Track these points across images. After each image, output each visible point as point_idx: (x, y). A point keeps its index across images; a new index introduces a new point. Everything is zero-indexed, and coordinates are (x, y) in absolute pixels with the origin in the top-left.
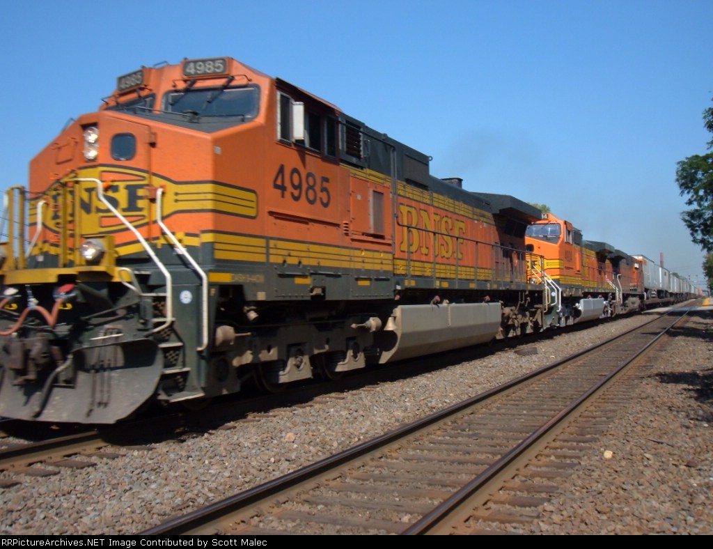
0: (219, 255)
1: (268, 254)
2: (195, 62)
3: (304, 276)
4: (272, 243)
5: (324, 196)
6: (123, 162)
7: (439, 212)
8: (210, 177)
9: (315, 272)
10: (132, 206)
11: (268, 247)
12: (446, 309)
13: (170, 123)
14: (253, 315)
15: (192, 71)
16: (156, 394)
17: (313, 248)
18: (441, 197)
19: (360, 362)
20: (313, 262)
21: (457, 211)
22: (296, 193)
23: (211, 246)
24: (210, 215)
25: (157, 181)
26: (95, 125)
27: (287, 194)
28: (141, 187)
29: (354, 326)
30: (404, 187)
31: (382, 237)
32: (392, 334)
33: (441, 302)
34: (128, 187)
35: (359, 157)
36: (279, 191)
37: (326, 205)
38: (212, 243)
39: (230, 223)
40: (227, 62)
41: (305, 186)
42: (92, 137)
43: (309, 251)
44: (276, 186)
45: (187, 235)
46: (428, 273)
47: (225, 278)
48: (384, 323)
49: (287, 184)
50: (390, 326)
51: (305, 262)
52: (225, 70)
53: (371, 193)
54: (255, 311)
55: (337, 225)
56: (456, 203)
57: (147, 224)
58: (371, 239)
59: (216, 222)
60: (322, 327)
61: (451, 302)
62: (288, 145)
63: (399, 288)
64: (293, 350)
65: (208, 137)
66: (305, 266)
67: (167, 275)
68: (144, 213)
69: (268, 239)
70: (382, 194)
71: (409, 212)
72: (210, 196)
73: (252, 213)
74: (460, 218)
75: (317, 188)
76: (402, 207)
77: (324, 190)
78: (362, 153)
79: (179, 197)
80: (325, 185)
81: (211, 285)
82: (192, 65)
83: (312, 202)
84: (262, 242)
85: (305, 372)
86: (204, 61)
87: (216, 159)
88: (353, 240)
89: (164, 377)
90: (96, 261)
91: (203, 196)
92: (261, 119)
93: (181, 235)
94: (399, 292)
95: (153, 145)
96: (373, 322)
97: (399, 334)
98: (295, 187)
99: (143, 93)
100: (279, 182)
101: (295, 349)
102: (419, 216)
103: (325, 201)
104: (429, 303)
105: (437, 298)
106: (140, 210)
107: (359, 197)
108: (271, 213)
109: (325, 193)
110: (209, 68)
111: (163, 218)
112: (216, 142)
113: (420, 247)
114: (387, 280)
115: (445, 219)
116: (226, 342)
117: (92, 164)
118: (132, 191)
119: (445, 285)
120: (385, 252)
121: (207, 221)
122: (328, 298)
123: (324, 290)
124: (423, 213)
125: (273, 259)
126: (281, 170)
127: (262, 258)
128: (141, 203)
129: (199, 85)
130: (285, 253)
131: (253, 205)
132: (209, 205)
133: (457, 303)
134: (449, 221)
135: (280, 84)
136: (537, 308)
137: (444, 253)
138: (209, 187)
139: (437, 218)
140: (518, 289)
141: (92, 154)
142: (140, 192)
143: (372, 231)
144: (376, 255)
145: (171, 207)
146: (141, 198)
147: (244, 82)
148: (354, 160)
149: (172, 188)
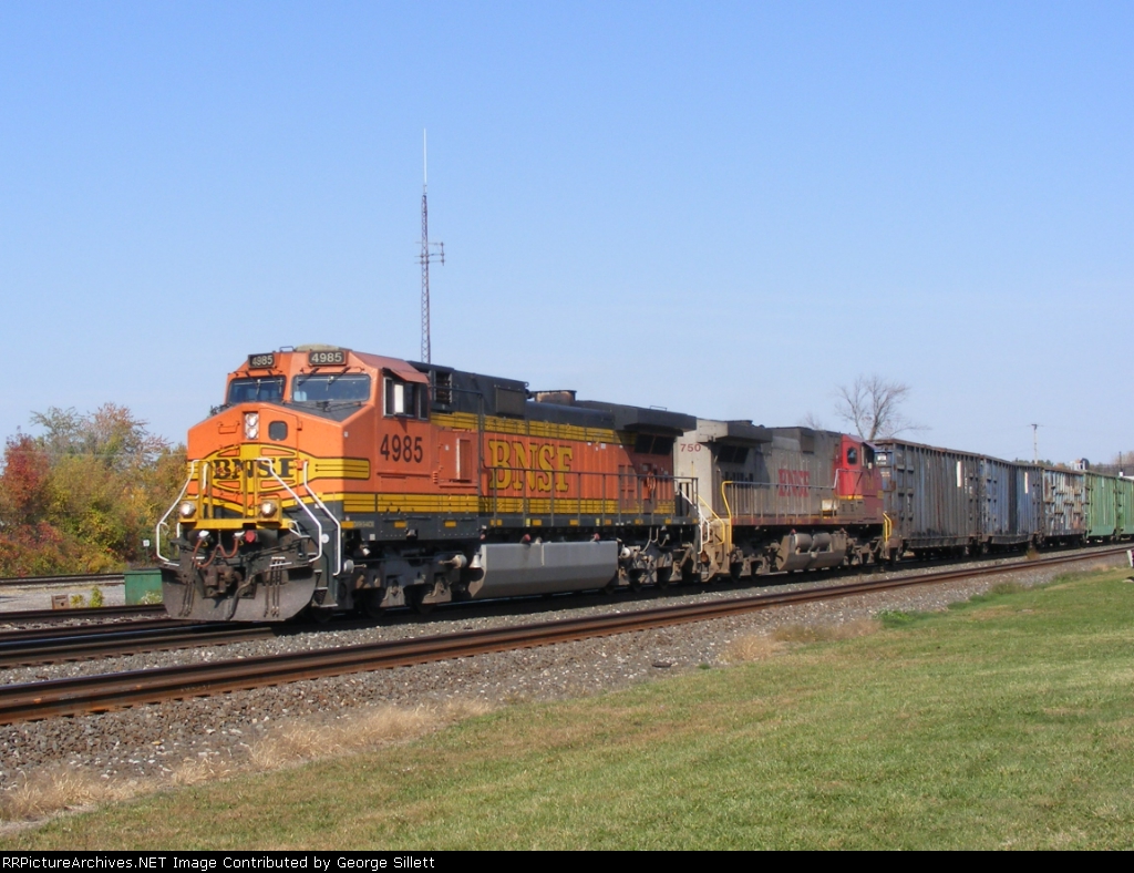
0: (347, 509)
1: (376, 505)
2: (319, 353)
3: (402, 521)
4: (379, 496)
5: (417, 453)
6: (278, 441)
7: (537, 441)
8: (341, 454)
9: (411, 517)
10: (285, 473)
11: (376, 500)
12: (538, 548)
13: (309, 413)
14: (366, 552)
15: (317, 360)
16: (311, 602)
17: (408, 497)
18: (540, 424)
19: (447, 597)
20: (409, 509)
21: (561, 436)
22: (396, 455)
23: (342, 503)
24: (341, 481)
25: (302, 456)
26: (256, 412)
27: (390, 457)
28: (292, 460)
29: (441, 562)
30: (495, 421)
31: (468, 481)
32: (479, 570)
33: (533, 540)
34: (281, 460)
35: (447, 403)
36: (384, 456)
37: (418, 461)
38: (343, 501)
39: (354, 485)
40: (344, 353)
41: (403, 447)
42: (252, 420)
43: (405, 500)
44: (382, 452)
45: (325, 494)
46: (520, 510)
47: (350, 525)
48: (470, 560)
49: (390, 449)
50: (475, 564)
51: (402, 509)
52: (343, 360)
53: (458, 441)
54: (368, 548)
55: (428, 476)
56: (562, 426)
57: (295, 486)
58: (458, 484)
59: (345, 485)
60: (414, 562)
61: (544, 540)
62: (391, 418)
63: (485, 527)
64: (391, 581)
65: (339, 425)
66: (402, 513)
67: (319, 524)
68: (294, 478)
69: (377, 494)
70: (468, 441)
71: (500, 447)
72: (341, 468)
73: (366, 475)
74: (565, 443)
75: (412, 448)
76: (491, 443)
77: (417, 448)
78: (451, 399)
79: (319, 468)
80: (419, 443)
81: (342, 530)
82: (316, 355)
83: (408, 460)
84: (372, 497)
85: (400, 600)
86: (326, 353)
87: (345, 441)
88: (441, 487)
89: (316, 592)
90: (271, 514)
91: (336, 468)
92: (371, 402)
93: (320, 494)
94: (485, 532)
95: (300, 430)
96: (459, 559)
97: (485, 570)
98: (395, 450)
99: (275, 373)
100: (384, 449)
101: (393, 579)
102: (512, 449)
103: (418, 457)
104: (518, 542)
105: (528, 537)
106: (292, 476)
107: (447, 448)
108: (379, 474)
109: (418, 451)
110: (330, 358)
111: (308, 482)
112: (346, 428)
113: (512, 482)
114: (472, 520)
115: (545, 447)
116: (348, 571)
117: (253, 442)
118: (285, 463)
119: (538, 523)
120: (470, 495)
121: (339, 485)
122: (421, 538)
123: (416, 532)
124: (517, 446)
125: (380, 509)
126: (386, 439)
127: (372, 509)
128: (291, 472)
129: (321, 371)
130: (388, 503)
131: (367, 469)
132: (340, 474)
133: (553, 541)
134: (551, 449)
135: (386, 372)
136: (686, 548)
137: (542, 486)
138: (340, 462)
139: (534, 448)
140: (648, 524)
141: (252, 433)
142: (291, 464)
143: (458, 477)
144: (463, 498)
145: (313, 475)
146: (292, 468)
147: (358, 371)
148: (444, 407)
149: (313, 461)
